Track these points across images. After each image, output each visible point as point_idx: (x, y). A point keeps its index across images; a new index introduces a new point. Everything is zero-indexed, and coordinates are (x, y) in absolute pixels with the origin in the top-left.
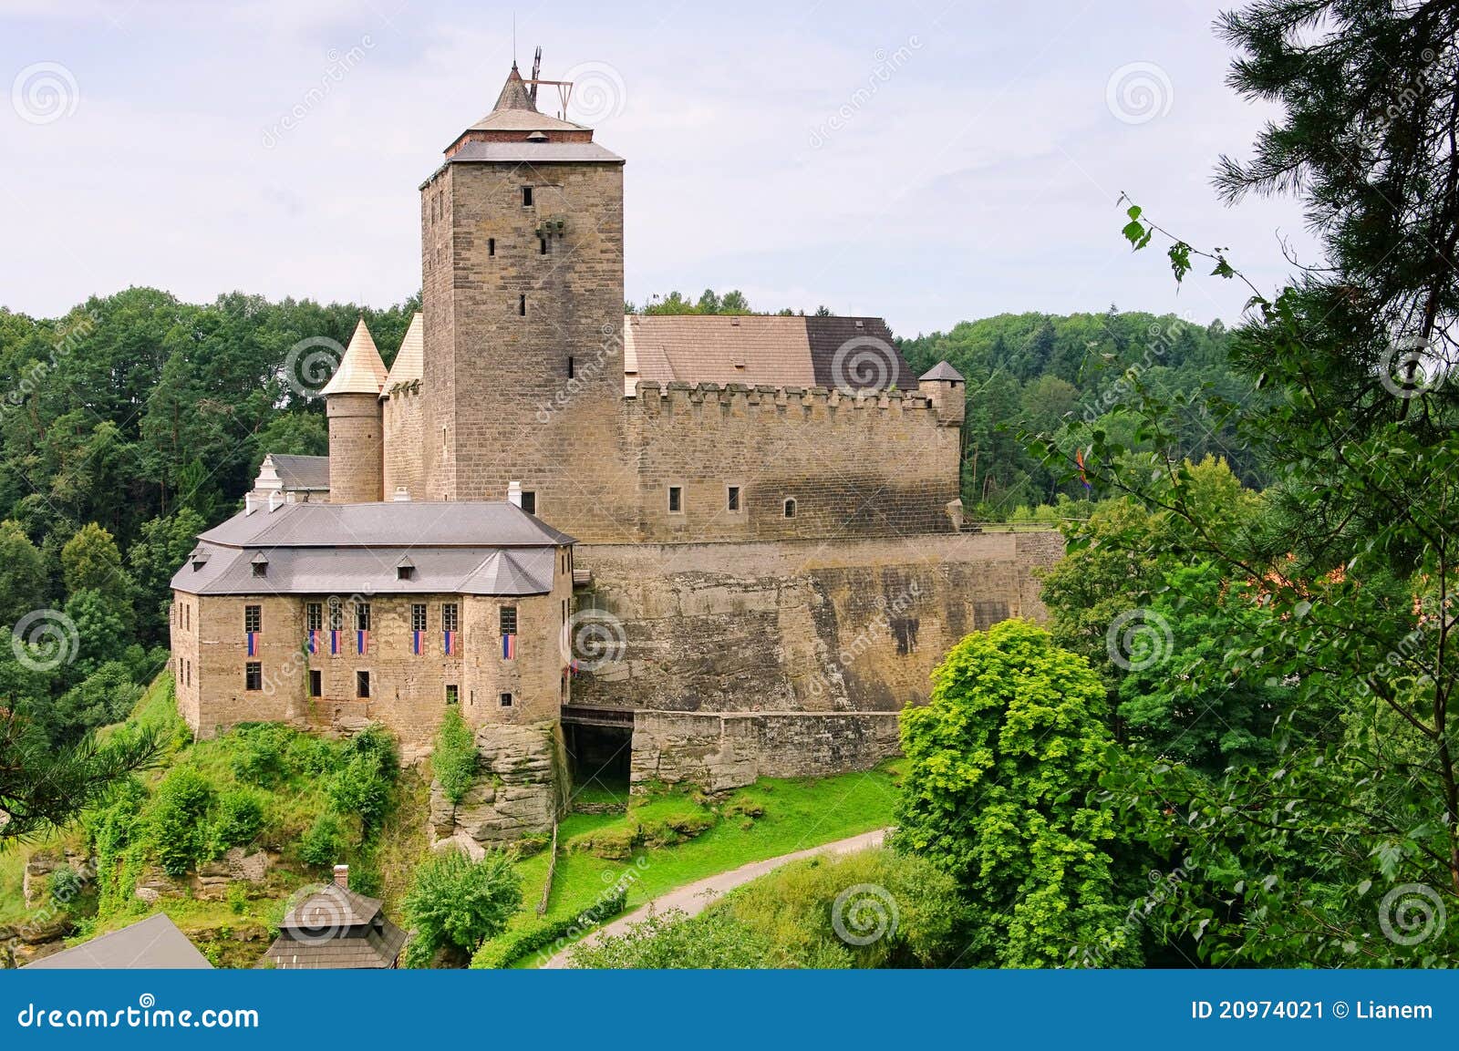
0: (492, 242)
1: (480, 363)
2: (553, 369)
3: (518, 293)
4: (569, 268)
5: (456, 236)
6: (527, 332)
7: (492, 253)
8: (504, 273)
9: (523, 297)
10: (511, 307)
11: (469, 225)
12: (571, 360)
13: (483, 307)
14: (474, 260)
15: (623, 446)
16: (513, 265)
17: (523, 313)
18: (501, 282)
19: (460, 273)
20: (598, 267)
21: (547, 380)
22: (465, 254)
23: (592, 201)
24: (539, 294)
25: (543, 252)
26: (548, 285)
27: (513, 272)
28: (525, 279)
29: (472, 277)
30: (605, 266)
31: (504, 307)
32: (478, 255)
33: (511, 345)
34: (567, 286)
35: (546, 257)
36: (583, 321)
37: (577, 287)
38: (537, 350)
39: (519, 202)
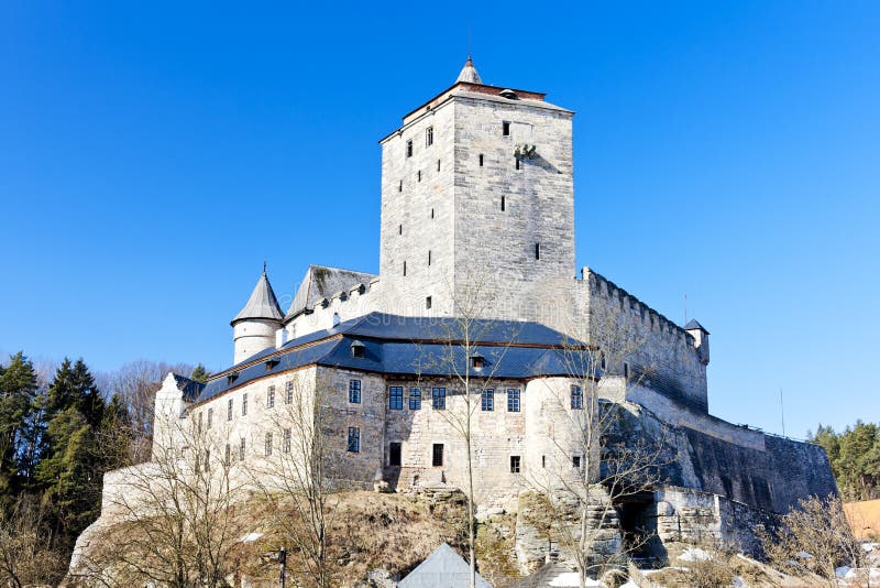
0: (481, 157)
1: (473, 241)
2: (525, 250)
3: (500, 194)
4: (537, 181)
5: (456, 150)
6: (506, 222)
7: (481, 164)
8: (491, 179)
9: (503, 199)
10: (496, 204)
11: (465, 143)
12: (537, 246)
13: (475, 201)
14: (469, 168)
15: (575, 312)
16: (497, 174)
17: (503, 209)
18: (488, 185)
19: (460, 175)
20: (556, 183)
21: (521, 259)
22: (462, 162)
23: (552, 137)
24: (514, 197)
25: (518, 168)
26: (522, 191)
27: (497, 179)
28: (505, 185)
29: (467, 179)
30: (561, 183)
31: (490, 203)
32: (471, 164)
33: (495, 230)
34: (535, 193)
35: (520, 171)
36: (546, 219)
37: (542, 195)
38: (514, 236)
39: (502, 131)
